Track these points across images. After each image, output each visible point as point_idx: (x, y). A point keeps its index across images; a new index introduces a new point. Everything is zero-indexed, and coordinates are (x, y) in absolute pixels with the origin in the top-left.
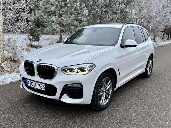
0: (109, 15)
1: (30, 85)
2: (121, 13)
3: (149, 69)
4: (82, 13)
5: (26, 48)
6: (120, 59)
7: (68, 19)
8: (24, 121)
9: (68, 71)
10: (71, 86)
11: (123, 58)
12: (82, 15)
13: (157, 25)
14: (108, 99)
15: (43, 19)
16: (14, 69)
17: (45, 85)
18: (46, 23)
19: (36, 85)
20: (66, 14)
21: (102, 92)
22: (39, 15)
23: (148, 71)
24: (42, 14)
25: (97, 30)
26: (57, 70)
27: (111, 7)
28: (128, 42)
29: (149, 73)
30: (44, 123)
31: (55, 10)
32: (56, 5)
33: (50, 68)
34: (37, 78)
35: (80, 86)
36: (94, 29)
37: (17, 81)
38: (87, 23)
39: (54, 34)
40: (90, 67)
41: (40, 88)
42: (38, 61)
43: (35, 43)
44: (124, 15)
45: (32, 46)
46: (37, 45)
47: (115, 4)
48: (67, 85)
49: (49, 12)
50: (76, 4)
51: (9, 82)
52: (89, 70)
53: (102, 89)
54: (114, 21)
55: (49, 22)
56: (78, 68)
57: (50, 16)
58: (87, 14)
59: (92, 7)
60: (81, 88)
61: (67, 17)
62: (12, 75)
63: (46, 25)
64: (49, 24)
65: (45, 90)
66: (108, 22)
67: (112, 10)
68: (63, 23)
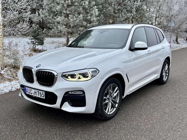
0: (123, 14)
1: (29, 93)
2: (137, 11)
3: (165, 75)
4: (91, 12)
5: (29, 53)
6: (129, 64)
7: (75, 19)
8: (22, 132)
9: (69, 77)
10: (73, 93)
11: (132, 63)
12: (92, 15)
13: (179, 24)
14: (115, 107)
15: (48, 20)
16: (15, 76)
17: (44, 92)
18: (51, 25)
19: (35, 93)
20: (73, 13)
21: (107, 100)
22: (44, 16)
23: (164, 77)
24: (47, 14)
25: (105, 32)
26: (57, 77)
27: (125, 5)
28: (138, 44)
29: (165, 79)
30: (44, 134)
31: (61, 10)
32: (62, 3)
33: (50, 74)
34: (36, 85)
35: (82, 93)
36: (101, 31)
37: (17, 89)
38: (97, 23)
39: (60, 36)
40: (92, 72)
41: (39, 96)
42: (37, 67)
43: (39, 47)
44: (140, 14)
45: (35, 51)
46: (41, 49)
47: (129, 2)
48: (69, 92)
49: (54, 12)
50: (84, 2)
51: (8, 91)
52: (92, 76)
53: (108, 96)
54: (129, 21)
55: (54, 23)
56: (80, 74)
57: (56, 16)
58: (97, 13)
59: (103, 6)
60: (83, 95)
61: (74, 17)
62: (12, 83)
63: (51, 27)
64: (55, 25)
65: (44, 98)
66: (122, 22)
67: (126, 9)
68: (70, 24)
